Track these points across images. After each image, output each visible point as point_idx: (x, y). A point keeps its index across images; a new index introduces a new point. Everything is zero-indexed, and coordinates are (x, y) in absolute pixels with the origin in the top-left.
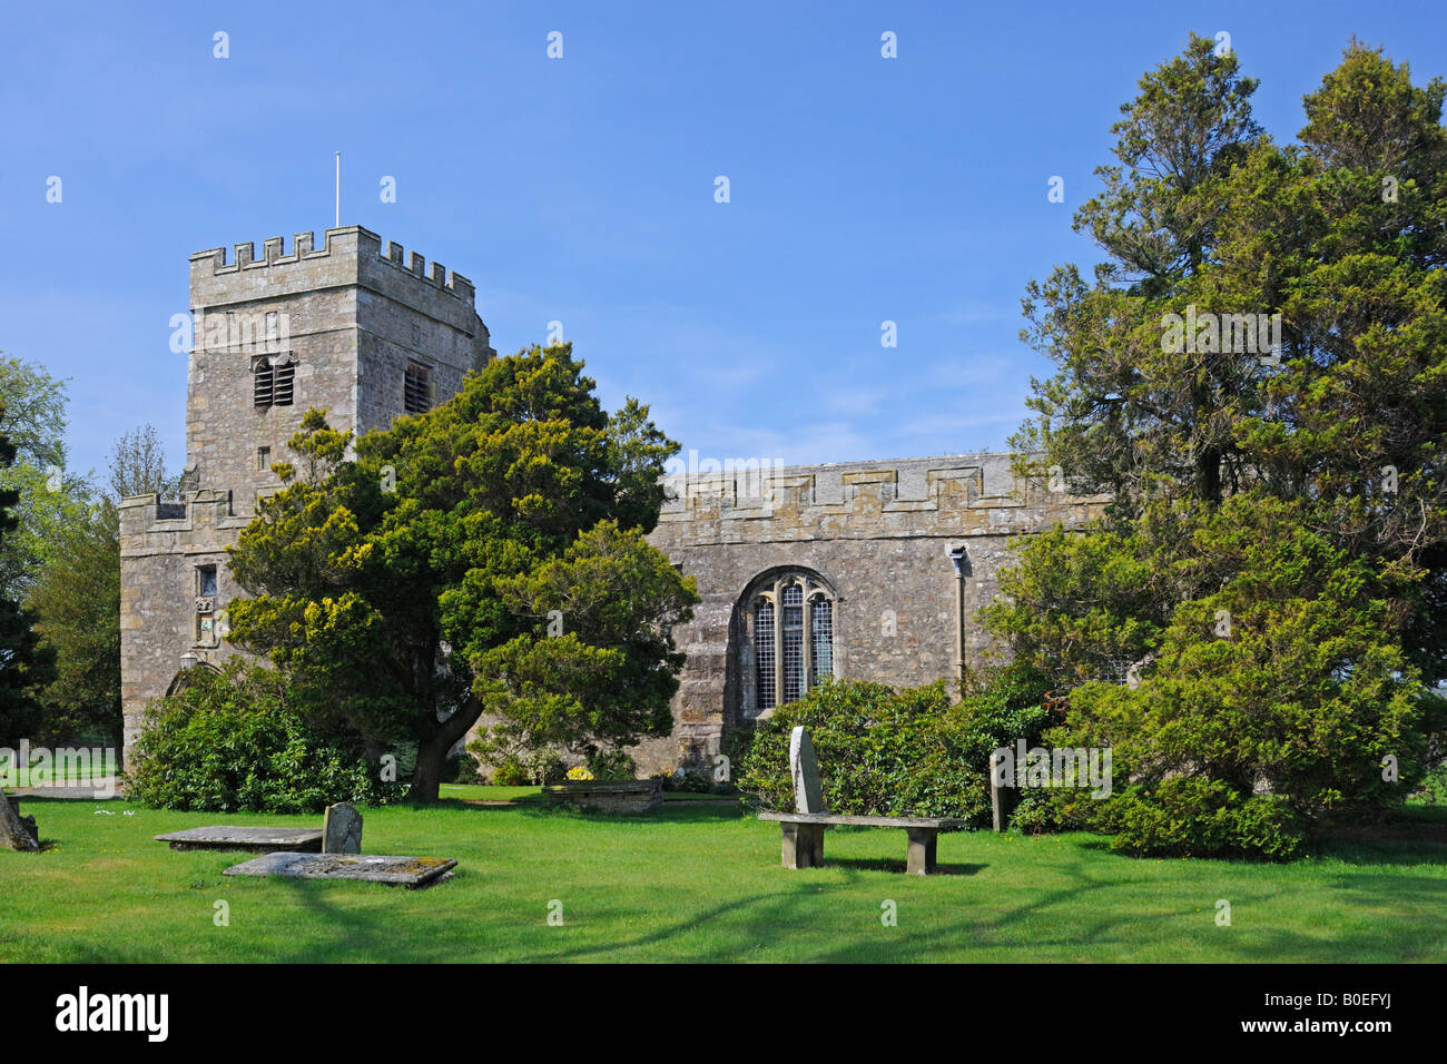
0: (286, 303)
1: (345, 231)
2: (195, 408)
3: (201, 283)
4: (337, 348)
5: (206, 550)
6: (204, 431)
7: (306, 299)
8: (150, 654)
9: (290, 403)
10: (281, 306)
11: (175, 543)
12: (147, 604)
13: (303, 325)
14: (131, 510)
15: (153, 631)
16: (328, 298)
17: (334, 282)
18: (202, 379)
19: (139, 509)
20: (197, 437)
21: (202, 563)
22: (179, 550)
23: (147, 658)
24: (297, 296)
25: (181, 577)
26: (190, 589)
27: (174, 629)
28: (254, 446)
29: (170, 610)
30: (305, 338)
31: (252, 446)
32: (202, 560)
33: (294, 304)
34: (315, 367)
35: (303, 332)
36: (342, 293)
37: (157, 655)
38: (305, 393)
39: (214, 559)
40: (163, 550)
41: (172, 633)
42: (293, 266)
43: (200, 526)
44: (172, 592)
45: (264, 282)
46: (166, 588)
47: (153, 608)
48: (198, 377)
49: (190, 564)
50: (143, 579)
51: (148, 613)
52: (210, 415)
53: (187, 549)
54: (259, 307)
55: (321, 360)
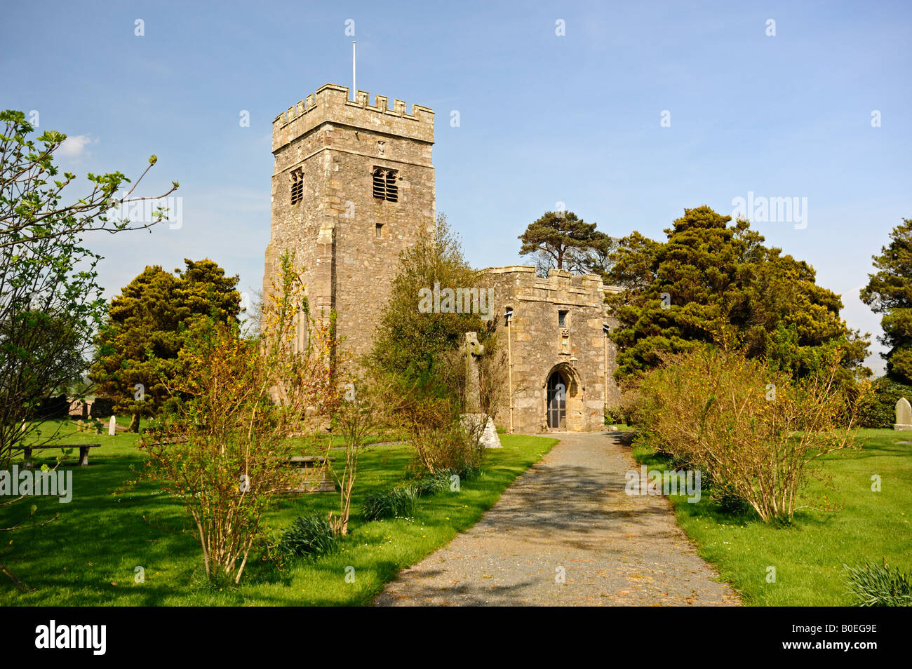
0: (391, 139)
1: (426, 110)
2: (332, 187)
3: (335, 106)
4: (424, 177)
5: (565, 302)
6: (340, 204)
7: (404, 141)
8: (534, 356)
9: (396, 201)
10: (388, 140)
11: (547, 296)
12: (533, 328)
13: (402, 156)
14: (525, 274)
15: (536, 343)
16: (416, 145)
17: (421, 137)
18: (337, 169)
19: (529, 274)
20: (333, 206)
21: (563, 309)
22: (551, 300)
23: (533, 358)
24: (399, 138)
25: (551, 315)
26: (556, 322)
27: (548, 343)
28: (373, 222)
29: (546, 333)
30: (403, 165)
31: (372, 221)
32: (562, 308)
33: (396, 142)
34: (412, 184)
35: (402, 160)
36: (424, 146)
37: (538, 356)
38: (406, 198)
39: (569, 308)
40: (542, 299)
41: (546, 345)
42: (397, 119)
43: (560, 289)
44: (547, 322)
45: (379, 122)
46: (543, 320)
47: (536, 330)
48: (334, 167)
49: (556, 309)
50: (531, 314)
51: (533, 332)
52: (344, 194)
53: (555, 300)
54: (373, 136)
55: (415, 181)
